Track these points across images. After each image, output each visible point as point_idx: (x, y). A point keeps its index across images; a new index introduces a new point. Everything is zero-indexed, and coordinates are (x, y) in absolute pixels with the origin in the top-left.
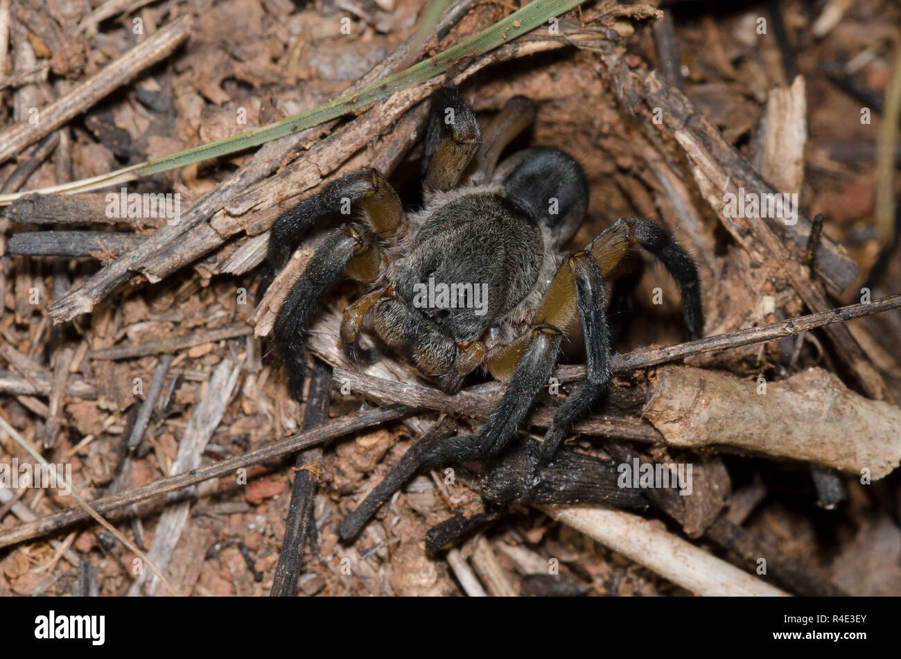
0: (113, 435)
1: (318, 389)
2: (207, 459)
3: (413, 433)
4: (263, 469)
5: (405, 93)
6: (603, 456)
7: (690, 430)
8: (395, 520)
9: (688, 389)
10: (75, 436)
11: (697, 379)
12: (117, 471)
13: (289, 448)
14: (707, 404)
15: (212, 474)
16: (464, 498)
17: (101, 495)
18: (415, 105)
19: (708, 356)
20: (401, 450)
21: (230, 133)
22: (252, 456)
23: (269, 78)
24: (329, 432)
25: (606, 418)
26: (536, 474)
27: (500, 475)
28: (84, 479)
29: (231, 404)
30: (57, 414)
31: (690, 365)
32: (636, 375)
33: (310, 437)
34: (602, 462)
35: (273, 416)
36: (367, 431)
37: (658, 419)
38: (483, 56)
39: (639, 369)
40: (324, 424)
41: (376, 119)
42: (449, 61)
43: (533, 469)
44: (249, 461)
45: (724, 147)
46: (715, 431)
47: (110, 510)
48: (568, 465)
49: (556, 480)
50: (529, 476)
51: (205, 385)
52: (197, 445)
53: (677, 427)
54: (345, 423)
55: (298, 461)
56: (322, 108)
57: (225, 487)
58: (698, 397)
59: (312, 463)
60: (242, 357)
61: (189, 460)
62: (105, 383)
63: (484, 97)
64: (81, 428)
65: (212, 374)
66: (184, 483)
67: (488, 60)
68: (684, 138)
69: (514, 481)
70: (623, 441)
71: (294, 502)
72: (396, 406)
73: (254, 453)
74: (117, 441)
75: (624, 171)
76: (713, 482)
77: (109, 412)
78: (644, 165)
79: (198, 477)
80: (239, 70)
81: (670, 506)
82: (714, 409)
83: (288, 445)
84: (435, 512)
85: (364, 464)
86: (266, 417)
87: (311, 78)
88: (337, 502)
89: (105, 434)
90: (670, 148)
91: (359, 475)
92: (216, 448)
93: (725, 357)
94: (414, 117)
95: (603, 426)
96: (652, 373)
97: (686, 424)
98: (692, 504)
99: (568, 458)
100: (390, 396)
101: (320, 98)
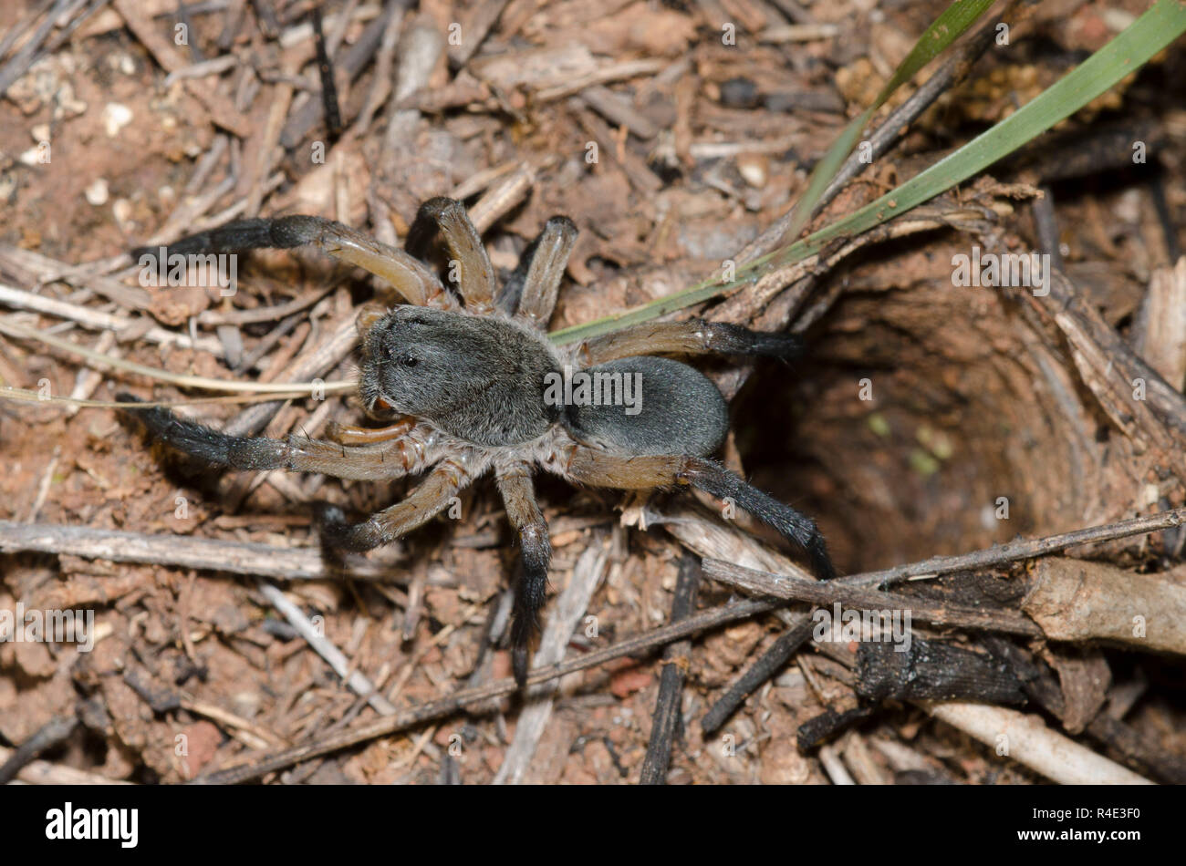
0: (474, 625)
1: (686, 580)
2: (571, 650)
3: (785, 626)
4: (628, 661)
5: (777, 274)
6: (981, 650)
7: (1071, 624)
8: (765, 715)
9: (1069, 581)
10: (435, 626)
11: (1078, 572)
12: (479, 662)
13: (656, 640)
14: (1089, 597)
15: (576, 667)
16: (837, 693)
17: (461, 688)
18: (787, 288)
19: (1088, 548)
20: (769, 642)
21: (596, 315)
22: (618, 649)
23: (636, 258)
24: (697, 624)
25: (983, 611)
26: (911, 668)
27: (874, 670)
28: (444, 670)
29: (596, 595)
30: (418, 605)
31: (1071, 557)
32: (1015, 567)
33: (677, 629)
34: (979, 656)
35: (640, 607)
36: (737, 623)
37: (1037, 613)
38: (857, 237)
39: (1017, 561)
40: (693, 615)
41: (747, 301)
42: (822, 242)
43: (908, 664)
44: (614, 654)
45: (1106, 331)
46: (1096, 625)
47: (471, 703)
48: (944, 659)
49: (932, 674)
50: (904, 671)
51: (569, 575)
52: (561, 636)
53: (1057, 621)
54: (715, 615)
55: (666, 653)
56: (691, 290)
57: (589, 680)
58: (1079, 589)
59: (680, 656)
60: (607, 545)
61: (553, 652)
62: (466, 572)
63: (858, 278)
64: (441, 617)
65: (576, 563)
66: (548, 676)
67: (861, 241)
68: (1065, 322)
69: (888, 676)
70: (1000, 634)
71: (662, 696)
72: (766, 598)
73: (620, 645)
74: (478, 631)
75: (1002, 353)
76: (1094, 676)
77: (470, 602)
78: (1023, 348)
79: (562, 669)
80: (605, 249)
81: (1050, 702)
82: (1095, 603)
83: (654, 637)
84: (807, 706)
85: (733, 656)
86: (631, 607)
87: (679, 258)
88: (705, 696)
89: (466, 624)
90: (1050, 330)
91: (728, 669)
92: (579, 639)
93: (1106, 548)
94: (786, 299)
95: (981, 619)
96: (1031, 565)
97: (1066, 618)
98: (1073, 699)
99: (944, 652)
100: (761, 587)
101: (688, 278)
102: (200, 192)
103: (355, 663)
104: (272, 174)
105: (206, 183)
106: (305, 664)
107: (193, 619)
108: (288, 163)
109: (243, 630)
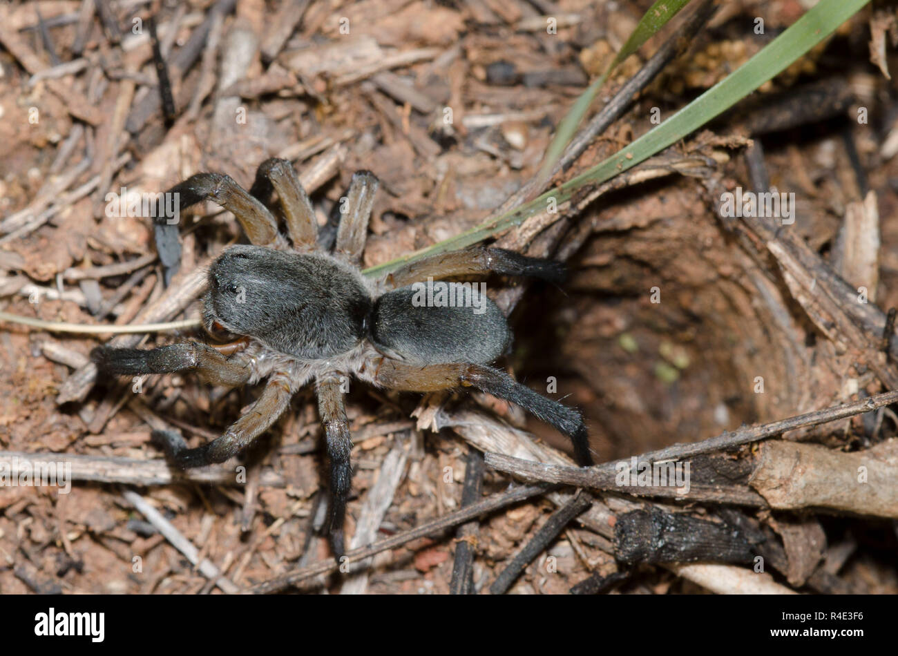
0: (301, 518)
1: (473, 472)
2: (381, 535)
3: (555, 507)
4: (428, 542)
5: (536, 218)
6: (717, 520)
7: (790, 495)
8: (542, 581)
9: (787, 460)
10: (269, 520)
11: (794, 451)
12: (305, 548)
13: (450, 522)
14: (803, 472)
15: (385, 547)
16: (600, 560)
17: (292, 569)
18: (546, 228)
19: (802, 432)
20: (543, 520)
21: (390, 258)
22: (419, 531)
23: (421, 210)
24: (483, 508)
25: (718, 487)
26: (660, 537)
27: (629, 540)
28: (277, 554)
29: (399, 488)
30: (253, 502)
31: (788, 439)
32: (742, 449)
33: (466, 513)
34: (716, 525)
35: (436, 496)
36: (515, 505)
37: (762, 487)
38: (601, 184)
39: (744, 444)
40: (479, 501)
41: (514, 241)
42: (573, 190)
43: (657, 533)
44: (416, 535)
45: (809, 254)
46: (811, 495)
47: (300, 580)
48: (687, 528)
49: (678, 541)
50: (654, 539)
51: (377, 473)
52: (372, 523)
53: (778, 493)
54: (498, 499)
55: (458, 533)
56: (467, 233)
57: (397, 559)
58: (795, 466)
59: (470, 534)
60: (407, 447)
61: (366, 536)
62: (292, 473)
63: (604, 220)
64: (273, 512)
65: (382, 463)
66: (362, 555)
67: (605, 188)
68: (775, 248)
69: (642, 544)
70: (733, 506)
71: (456, 568)
72: (540, 483)
73: (420, 527)
74: (304, 522)
75: (724, 277)
76: (811, 538)
77: (296, 498)
78: (743, 272)
79: (374, 549)
80: (396, 204)
81: (776, 561)
82: (810, 477)
83: (448, 519)
84: (576, 572)
85: (514, 534)
86: (429, 497)
87: (457, 209)
88: (492, 567)
89: (294, 517)
90: (764, 257)
91: (511, 544)
92: (388, 525)
93: (817, 432)
94: (545, 238)
95: (716, 494)
96: (755, 447)
97: (786, 490)
98: (794, 558)
99: (686, 522)
100: (534, 475)
101: (465, 225)
102: (61, 172)
103: (204, 552)
104: (120, 154)
105: (66, 165)
106: (164, 556)
107: (69, 522)
108: (133, 145)
109: (111, 529)
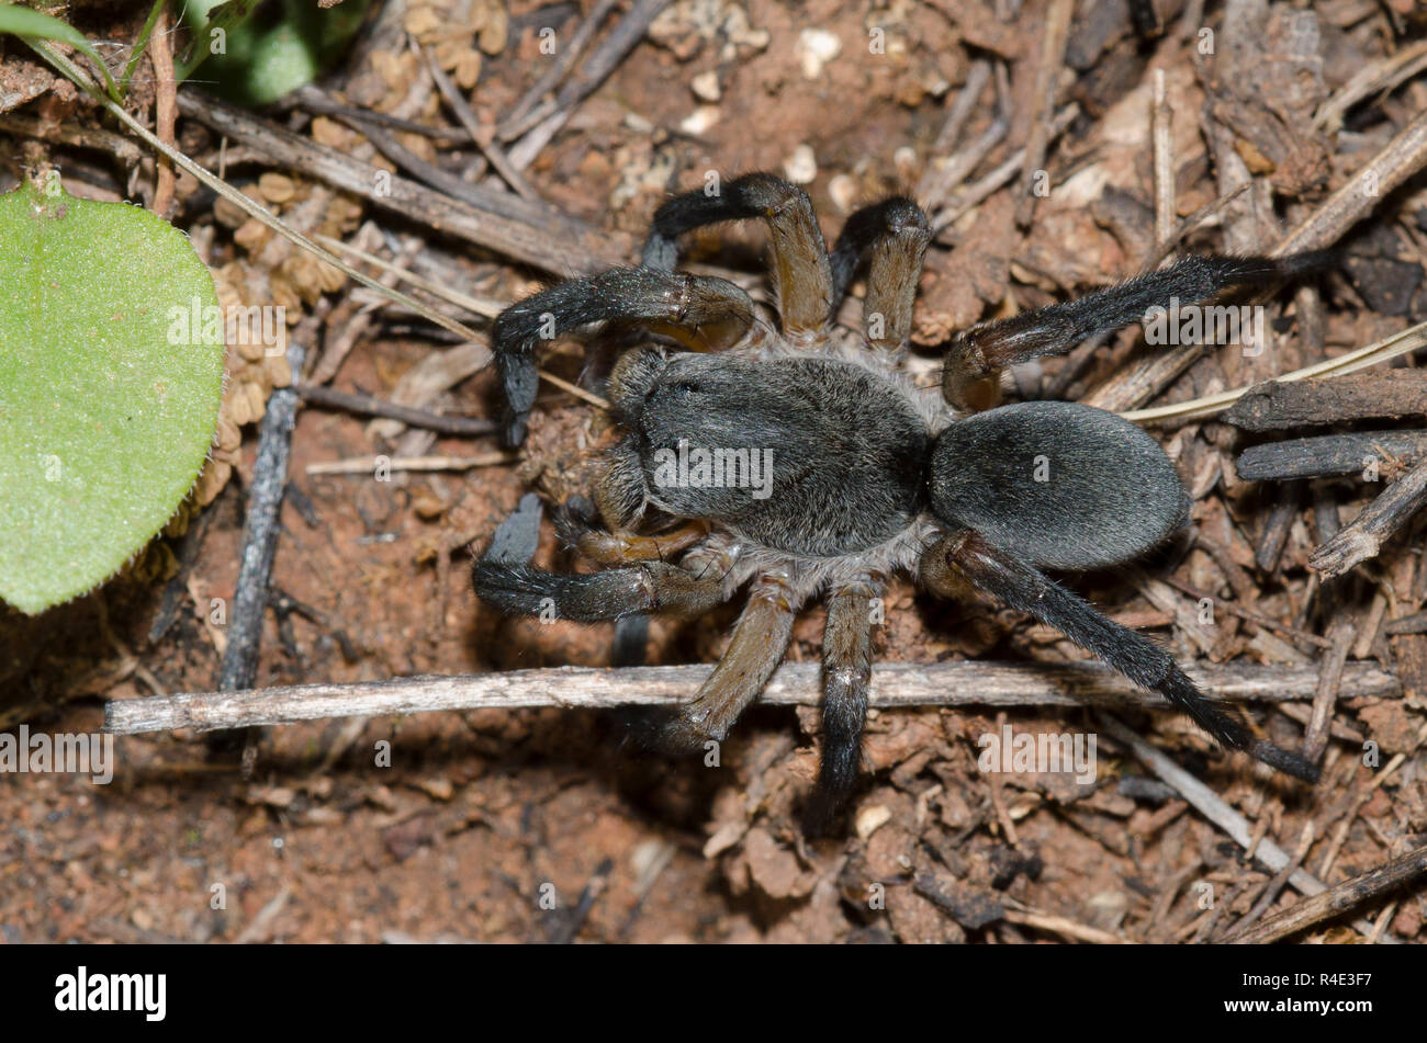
30: (1323, 729)
102: (956, 147)
103: (1261, 826)
104: (1058, 109)
105: (963, 136)
106: (1191, 840)
107: (1009, 786)
108: (1082, 89)
109: (1088, 797)
